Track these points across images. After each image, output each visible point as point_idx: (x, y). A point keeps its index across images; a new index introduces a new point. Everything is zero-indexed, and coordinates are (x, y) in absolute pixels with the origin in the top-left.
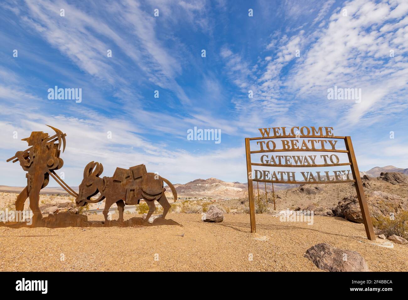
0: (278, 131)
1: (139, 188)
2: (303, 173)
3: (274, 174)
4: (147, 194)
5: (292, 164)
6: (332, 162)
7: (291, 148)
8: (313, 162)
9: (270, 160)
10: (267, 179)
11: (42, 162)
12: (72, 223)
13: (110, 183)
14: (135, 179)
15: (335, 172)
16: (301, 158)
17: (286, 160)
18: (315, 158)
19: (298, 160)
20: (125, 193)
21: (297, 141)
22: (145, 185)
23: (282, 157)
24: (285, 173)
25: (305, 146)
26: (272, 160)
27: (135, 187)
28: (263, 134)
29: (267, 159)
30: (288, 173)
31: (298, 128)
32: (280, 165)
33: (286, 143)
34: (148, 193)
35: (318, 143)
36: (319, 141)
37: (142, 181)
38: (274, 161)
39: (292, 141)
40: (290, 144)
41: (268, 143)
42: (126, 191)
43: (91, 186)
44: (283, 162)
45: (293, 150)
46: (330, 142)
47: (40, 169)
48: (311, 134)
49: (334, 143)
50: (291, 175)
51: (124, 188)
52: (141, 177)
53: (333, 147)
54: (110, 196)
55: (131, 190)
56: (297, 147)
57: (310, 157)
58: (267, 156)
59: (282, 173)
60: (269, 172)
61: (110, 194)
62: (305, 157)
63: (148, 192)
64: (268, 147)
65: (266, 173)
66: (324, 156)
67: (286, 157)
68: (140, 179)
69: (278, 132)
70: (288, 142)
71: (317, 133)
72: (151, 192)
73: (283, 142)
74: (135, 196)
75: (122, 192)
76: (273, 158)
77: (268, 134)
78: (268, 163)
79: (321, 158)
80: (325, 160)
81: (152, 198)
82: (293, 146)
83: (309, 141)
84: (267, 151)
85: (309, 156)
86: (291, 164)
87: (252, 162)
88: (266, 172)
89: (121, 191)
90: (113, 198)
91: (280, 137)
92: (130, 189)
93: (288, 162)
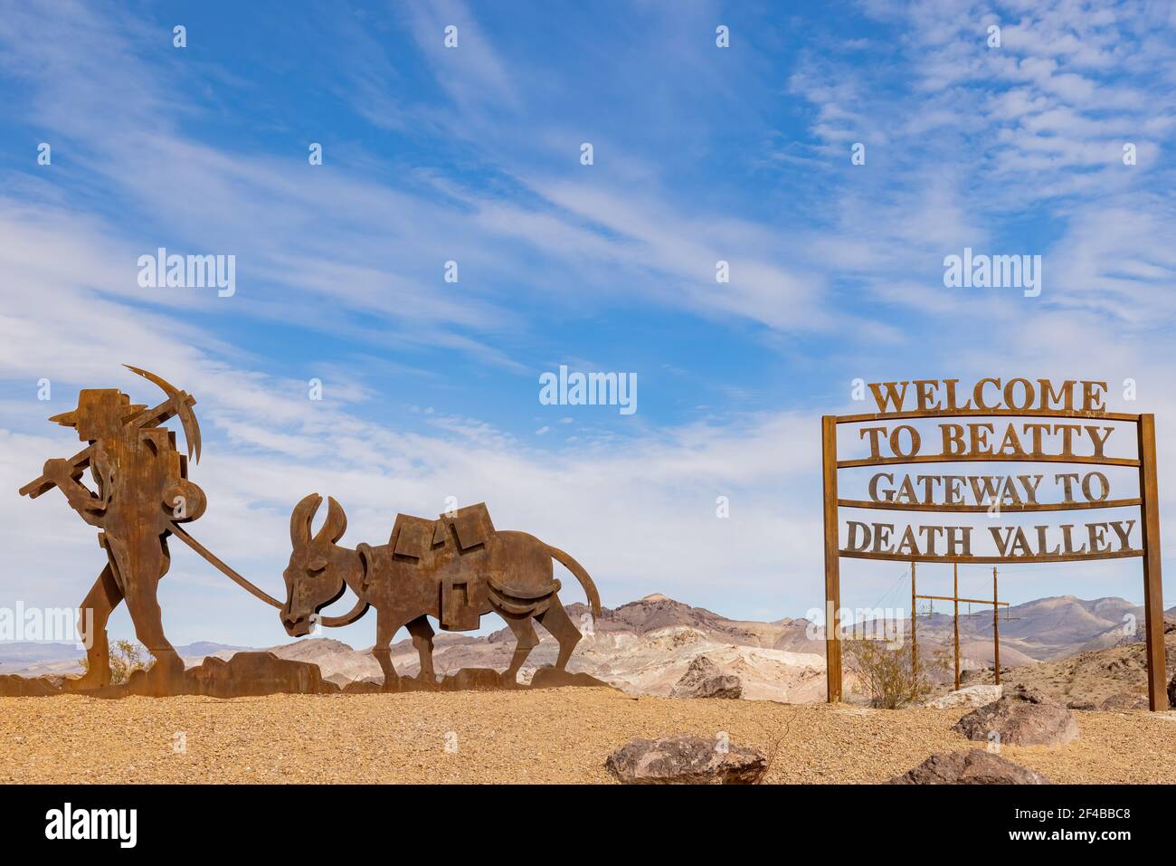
0: (931, 392)
1: (479, 578)
2: (995, 532)
3: (909, 533)
4: (507, 597)
5: (966, 504)
6: (1088, 495)
7: (968, 450)
8: (1031, 496)
9: (898, 492)
10: (884, 548)
11: (141, 496)
12: (282, 683)
13: (383, 562)
14: (462, 551)
15: (1092, 527)
16: (994, 483)
17: (949, 491)
18: (1038, 482)
19: (984, 492)
20: (437, 595)
21: (990, 427)
22: (497, 570)
23: (938, 479)
24: (940, 529)
25: (1012, 445)
26: (905, 491)
27: (467, 575)
28: (883, 404)
29: (890, 487)
30: (951, 531)
31: (997, 383)
32: (929, 506)
33: (953, 433)
34: (511, 594)
35: (1055, 433)
36: (1057, 427)
37: (486, 558)
38: (910, 493)
39: (974, 428)
40: (966, 438)
41: (896, 433)
42: (437, 589)
43: (323, 574)
44: (939, 498)
45: (975, 456)
46: (1092, 431)
47: (142, 519)
48: (1036, 405)
49: (1101, 434)
50: (959, 535)
51: (432, 581)
52: (482, 545)
53: (1099, 450)
54: (389, 605)
55: (455, 586)
56: (987, 449)
57: (1024, 479)
58: (891, 478)
59: (931, 530)
60: (891, 527)
61: (387, 598)
62: (1009, 479)
63: (510, 591)
64: (895, 445)
65: (884, 530)
66: (1067, 478)
67: (949, 479)
68: (481, 552)
69: (930, 396)
70: (960, 431)
71: (1056, 401)
72: (519, 591)
73: (945, 429)
74: (470, 604)
75: (425, 590)
76: (907, 483)
77: (898, 403)
78: (892, 500)
79: (1057, 483)
80: (1068, 490)
81: (524, 608)
82: (974, 446)
83: (1026, 427)
84: (892, 462)
85: (1020, 478)
86: (963, 501)
87: (839, 498)
88: (883, 528)
89: (420, 587)
90: (400, 609)
91: (936, 413)
92: (452, 581)
93: (954, 494)
